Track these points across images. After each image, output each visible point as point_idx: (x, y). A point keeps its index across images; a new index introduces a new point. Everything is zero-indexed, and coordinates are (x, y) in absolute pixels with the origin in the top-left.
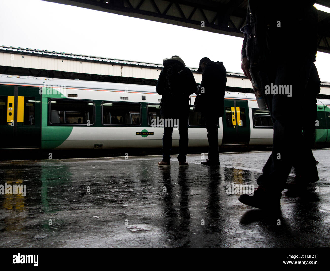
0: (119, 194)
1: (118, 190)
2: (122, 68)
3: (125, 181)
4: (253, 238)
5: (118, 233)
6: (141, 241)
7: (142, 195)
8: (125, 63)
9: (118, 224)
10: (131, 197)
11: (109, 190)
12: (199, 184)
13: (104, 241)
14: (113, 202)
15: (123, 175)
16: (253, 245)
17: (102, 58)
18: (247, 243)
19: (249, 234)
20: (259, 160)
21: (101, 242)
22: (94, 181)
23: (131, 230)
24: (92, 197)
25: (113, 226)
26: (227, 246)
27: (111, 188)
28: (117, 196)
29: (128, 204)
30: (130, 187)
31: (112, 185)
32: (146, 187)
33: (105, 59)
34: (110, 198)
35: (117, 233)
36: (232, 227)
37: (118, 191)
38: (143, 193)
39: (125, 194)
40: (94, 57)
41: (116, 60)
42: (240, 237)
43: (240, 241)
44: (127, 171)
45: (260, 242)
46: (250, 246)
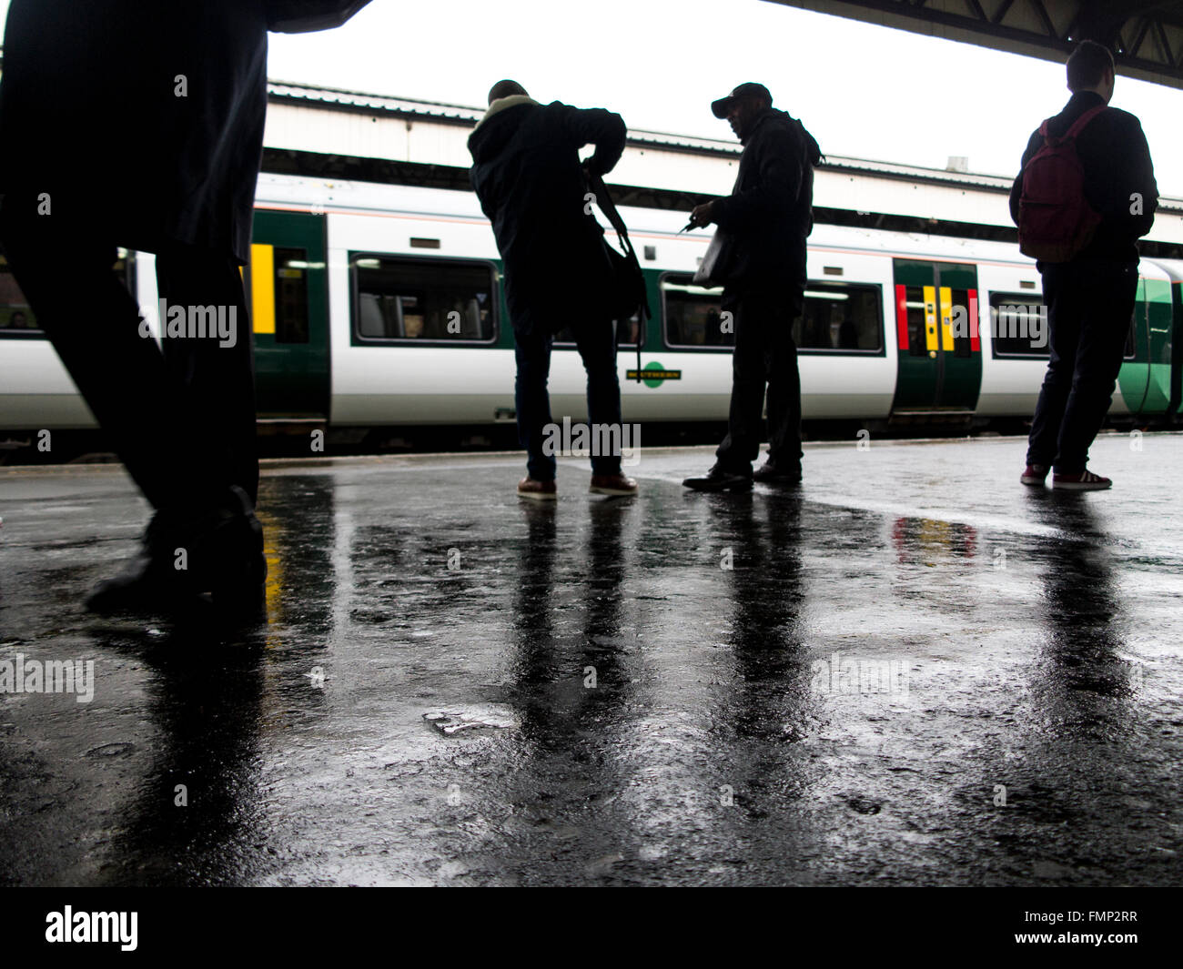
0: (400, 593)
1: (393, 576)
2: (409, 128)
3: (423, 544)
4: (883, 756)
5: (394, 738)
6: (475, 765)
7: (483, 596)
8: (421, 109)
9: (393, 704)
10: (441, 604)
11: (364, 578)
12: (688, 556)
13: (343, 768)
14: (375, 624)
15: (413, 523)
16: (881, 783)
17: (335, 91)
18: (860, 777)
19: (868, 741)
20: (902, 470)
21: (329, 771)
22: (308, 545)
23: (440, 725)
24: (301, 601)
25: (374, 712)
26: (789, 787)
27: (371, 571)
28: (390, 600)
29: (431, 629)
30: (438, 568)
31: (375, 559)
32: (496, 568)
33: (348, 93)
34: (366, 608)
35: (390, 736)
36: (808, 718)
37: (395, 582)
38: (485, 590)
39: (422, 594)
40: (306, 88)
41: (386, 98)
42: (835, 753)
43: (836, 769)
44: (430, 507)
45: (907, 773)
46: (870, 786)
